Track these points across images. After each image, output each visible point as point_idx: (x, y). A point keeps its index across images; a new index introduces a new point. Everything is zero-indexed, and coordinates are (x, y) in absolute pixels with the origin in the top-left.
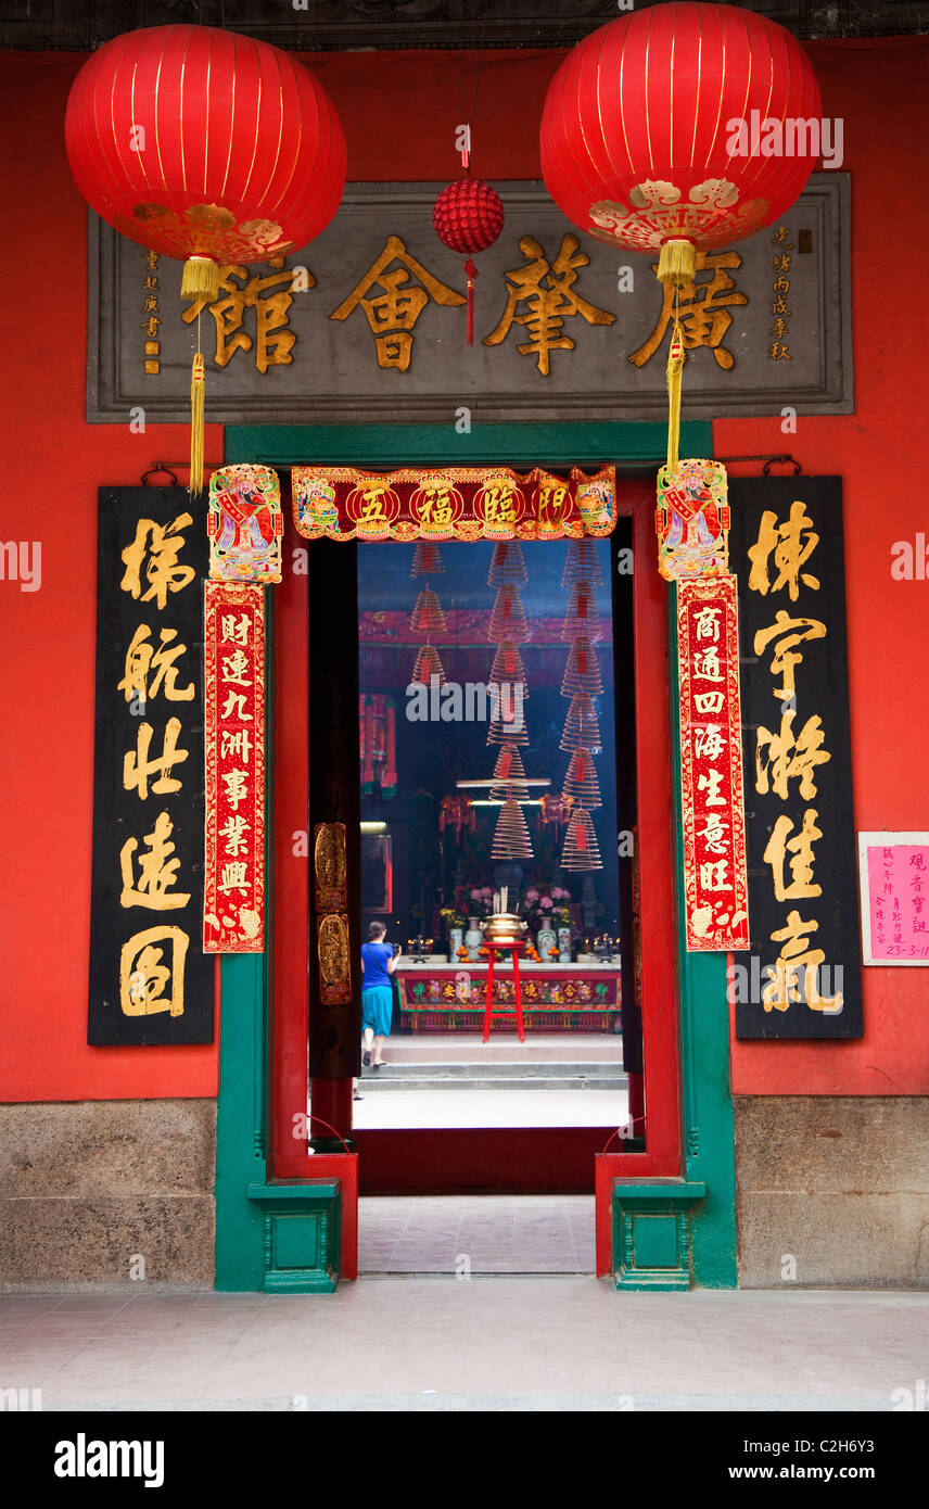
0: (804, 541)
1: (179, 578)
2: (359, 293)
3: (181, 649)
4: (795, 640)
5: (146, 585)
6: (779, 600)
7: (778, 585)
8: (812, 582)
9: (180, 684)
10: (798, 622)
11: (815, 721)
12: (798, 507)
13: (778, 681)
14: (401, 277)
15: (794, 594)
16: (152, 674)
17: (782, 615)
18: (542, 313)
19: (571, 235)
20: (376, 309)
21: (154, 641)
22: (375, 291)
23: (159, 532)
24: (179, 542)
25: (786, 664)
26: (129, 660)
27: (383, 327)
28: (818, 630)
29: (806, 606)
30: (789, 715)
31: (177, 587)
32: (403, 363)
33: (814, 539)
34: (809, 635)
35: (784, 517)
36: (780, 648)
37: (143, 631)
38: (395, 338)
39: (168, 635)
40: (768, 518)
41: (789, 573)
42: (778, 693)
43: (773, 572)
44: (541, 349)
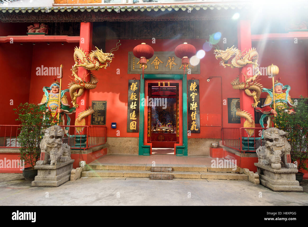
0: (195, 86)
1: (136, 88)
2: (153, 62)
3: (136, 95)
4: (194, 95)
5: (133, 89)
6: (193, 91)
7: (193, 90)
8: (196, 90)
9: (136, 98)
10: (195, 93)
11: (196, 103)
12: (195, 83)
13: (193, 99)
14: (157, 60)
15: (194, 91)
16: (133, 97)
17: (193, 93)
18: (171, 64)
19: (173, 57)
20: (155, 63)
21: (134, 95)
22: (155, 61)
23: (134, 84)
24: (136, 85)
25: (193, 97)
26: (131, 96)
27: (156, 65)
28: (196, 94)
29: (196, 92)
30: (194, 102)
31: (136, 89)
32: (157, 68)
33: (196, 86)
34: (196, 95)
35: (193, 84)
36: (193, 96)
37: (133, 93)
38: (157, 66)
39: (135, 94)
40: (192, 84)
41: (194, 89)
42: (193, 100)
43: (192, 89)
44: (171, 67)
